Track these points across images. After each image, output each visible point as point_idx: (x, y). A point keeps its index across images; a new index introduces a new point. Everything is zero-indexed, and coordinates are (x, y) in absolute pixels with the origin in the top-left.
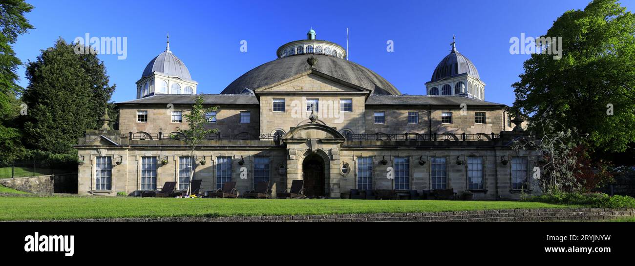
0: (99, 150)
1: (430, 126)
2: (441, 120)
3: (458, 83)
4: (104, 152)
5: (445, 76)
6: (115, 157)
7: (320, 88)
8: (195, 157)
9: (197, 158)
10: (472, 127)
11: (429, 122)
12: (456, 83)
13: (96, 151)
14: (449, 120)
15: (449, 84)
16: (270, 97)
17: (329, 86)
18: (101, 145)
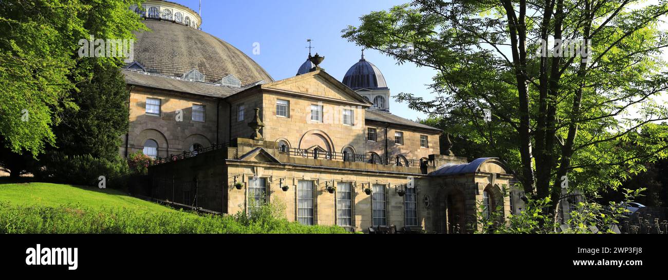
0: (255, 168)
1: (386, 146)
2: (394, 139)
3: (377, 97)
4: (261, 172)
5: (362, 87)
6: (273, 179)
7: (324, 93)
8: (353, 184)
9: (355, 185)
10: (419, 150)
11: (385, 142)
12: (375, 96)
13: (250, 169)
14: (399, 140)
15: (367, 96)
16: (274, 96)
17: (333, 91)
18: (256, 161)
